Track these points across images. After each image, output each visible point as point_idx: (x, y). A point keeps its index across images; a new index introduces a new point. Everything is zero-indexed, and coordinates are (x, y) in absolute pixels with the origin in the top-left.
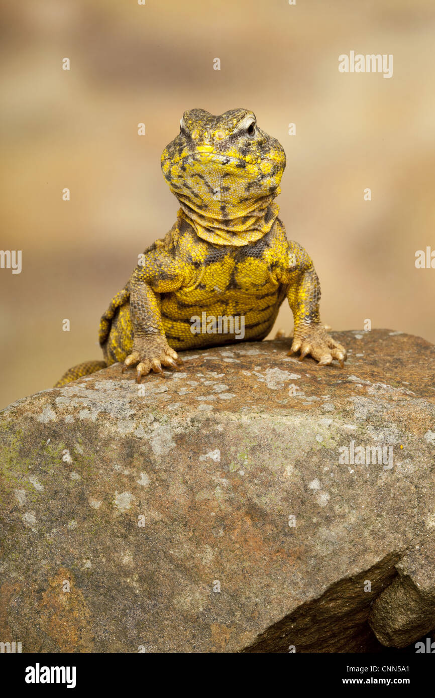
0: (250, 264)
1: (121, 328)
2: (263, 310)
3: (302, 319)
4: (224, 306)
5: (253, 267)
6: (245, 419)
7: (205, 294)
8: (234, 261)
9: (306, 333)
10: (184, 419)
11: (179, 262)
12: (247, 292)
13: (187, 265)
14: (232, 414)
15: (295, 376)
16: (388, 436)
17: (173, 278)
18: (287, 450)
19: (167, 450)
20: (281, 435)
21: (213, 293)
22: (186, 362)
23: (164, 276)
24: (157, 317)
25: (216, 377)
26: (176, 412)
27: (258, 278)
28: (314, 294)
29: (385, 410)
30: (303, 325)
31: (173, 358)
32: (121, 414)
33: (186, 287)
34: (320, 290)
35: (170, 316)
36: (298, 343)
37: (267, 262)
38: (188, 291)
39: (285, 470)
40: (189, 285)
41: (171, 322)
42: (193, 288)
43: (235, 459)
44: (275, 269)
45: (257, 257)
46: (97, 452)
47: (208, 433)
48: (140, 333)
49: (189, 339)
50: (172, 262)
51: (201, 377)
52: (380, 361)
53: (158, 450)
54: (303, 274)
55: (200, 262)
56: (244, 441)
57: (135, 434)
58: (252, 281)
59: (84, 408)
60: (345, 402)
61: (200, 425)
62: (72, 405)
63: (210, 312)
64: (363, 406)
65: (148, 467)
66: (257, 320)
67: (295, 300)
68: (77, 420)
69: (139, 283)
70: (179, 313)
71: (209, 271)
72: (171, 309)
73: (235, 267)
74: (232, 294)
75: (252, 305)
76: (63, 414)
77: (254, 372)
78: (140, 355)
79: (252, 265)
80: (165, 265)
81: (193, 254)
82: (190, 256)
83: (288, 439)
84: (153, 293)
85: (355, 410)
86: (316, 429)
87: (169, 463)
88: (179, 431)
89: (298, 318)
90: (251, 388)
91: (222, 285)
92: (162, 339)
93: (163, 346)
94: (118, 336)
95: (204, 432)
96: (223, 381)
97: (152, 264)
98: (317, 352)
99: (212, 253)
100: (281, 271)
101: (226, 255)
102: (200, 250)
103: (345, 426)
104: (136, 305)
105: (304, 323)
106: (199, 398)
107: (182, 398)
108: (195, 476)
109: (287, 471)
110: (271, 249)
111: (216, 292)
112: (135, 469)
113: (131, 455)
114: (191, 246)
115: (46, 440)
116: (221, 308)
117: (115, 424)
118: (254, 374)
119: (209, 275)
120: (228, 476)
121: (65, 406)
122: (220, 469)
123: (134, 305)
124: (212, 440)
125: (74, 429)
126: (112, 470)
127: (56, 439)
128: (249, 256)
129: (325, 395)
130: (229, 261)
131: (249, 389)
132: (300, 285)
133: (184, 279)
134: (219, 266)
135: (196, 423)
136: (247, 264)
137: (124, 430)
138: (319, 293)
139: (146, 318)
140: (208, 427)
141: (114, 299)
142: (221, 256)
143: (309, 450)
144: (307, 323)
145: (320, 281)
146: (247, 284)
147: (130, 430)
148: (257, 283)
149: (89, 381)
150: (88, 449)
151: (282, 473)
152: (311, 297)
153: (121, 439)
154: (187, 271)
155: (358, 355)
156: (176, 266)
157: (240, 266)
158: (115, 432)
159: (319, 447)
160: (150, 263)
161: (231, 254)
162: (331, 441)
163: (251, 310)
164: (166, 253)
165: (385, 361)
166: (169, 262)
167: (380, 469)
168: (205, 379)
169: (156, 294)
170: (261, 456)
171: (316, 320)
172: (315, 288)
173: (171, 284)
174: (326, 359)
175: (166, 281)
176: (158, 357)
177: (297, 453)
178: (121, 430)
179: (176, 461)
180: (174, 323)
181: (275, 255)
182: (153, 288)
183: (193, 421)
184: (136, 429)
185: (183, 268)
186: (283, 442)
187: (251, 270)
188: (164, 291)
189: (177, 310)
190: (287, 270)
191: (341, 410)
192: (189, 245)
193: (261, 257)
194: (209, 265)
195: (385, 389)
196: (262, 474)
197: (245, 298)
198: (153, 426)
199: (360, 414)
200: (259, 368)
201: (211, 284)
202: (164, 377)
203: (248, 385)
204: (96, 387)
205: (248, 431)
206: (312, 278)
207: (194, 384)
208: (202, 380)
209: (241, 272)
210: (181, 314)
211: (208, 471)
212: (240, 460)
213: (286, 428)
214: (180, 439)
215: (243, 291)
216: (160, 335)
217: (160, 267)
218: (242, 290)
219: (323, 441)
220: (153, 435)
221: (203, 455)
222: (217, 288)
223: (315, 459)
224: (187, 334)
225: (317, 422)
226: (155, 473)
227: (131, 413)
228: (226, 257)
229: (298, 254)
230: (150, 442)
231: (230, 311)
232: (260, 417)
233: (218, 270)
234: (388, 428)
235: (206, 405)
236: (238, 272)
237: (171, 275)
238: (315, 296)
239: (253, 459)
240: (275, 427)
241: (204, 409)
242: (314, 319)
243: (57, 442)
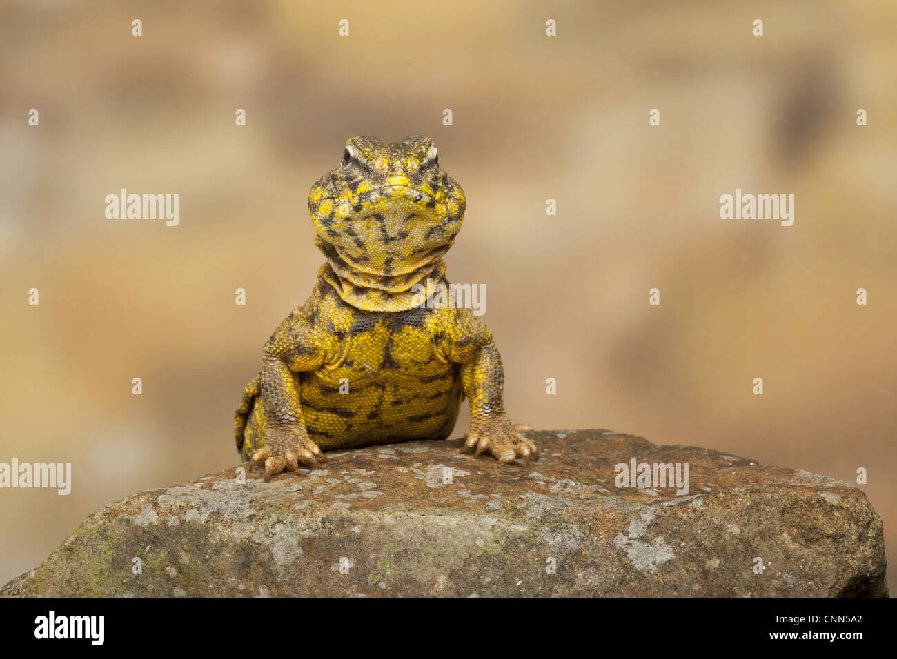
0: (408, 335)
1: (256, 423)
2: (433, 398)
3: (480, 408)
4: (380, 390)
5: (412, 339)
6: (388, 519)
7: (353, 374)
8: (388, 330)
9: (484, 425)
10: (313, 519)
11: (318, 332)
12: (407, 372)
13: (328, 335)
14: (373, 513)
15: (462, 473)
16: (568, 539)
17: (312, 352)
18: (439, 558)
19: (291, 558)
20: (433, 539)
21: (363, 372)
22: (331, 460)
23: (300, 350)
24: (295, 403)
25: (364, 474)
26: (304, 511)
27: (419, 353)
28: (494, 376)
29: (565, 508)
30: (481, 415)
31: (313, 453)
32: (237, 515)
33: (328, 364)
34: (502, 372)
35: (313, 404)
36: (473, 437)
37: (430, 332)
38: (331, 369)
39: (436, 582)
40: (332, 361)
41: (314, 413)
42: (337, 365)
43: (375, 568)
44: (441, 342)
45: (417, 326)
46: (206, 561)
47: (342, 536)
48: (273, 423)
49: (340, 433)
50: (310, 332)
51: (345, 475)
52: (581, 461)
53: (281, 557)
54: (480, 351)
55: (345, 332)
56: (386, 546)
57: (253, 539)
58: (412, 357)
59: (191, 508)
60: (516, 499)
61: (332, 527)
62: (177, 504)
63: (362, 398)
64: (539, 503)
65: (269, 579)
66: (426, 411)
67: (470, 384)
68: (183, 522)
69: (271, 359)
70: (323, 400)
71: (356, 343)
72: (313, 396)
73: (390, 339)
74: (388, 374)
75: (416, 390)
76: (166, 515)
77: (412, 469)
78: (272, 449)
79: (411, 336)
80: (301, 336)
81: (336, 322)
82: (331, 324)
83: (441, 544)
84: (289, 372)
85: (527, 509)
86: (476, 530)
87: (293, 574)
88: (306, 534)
89: (474, 407)
90: (405, 486)
91: (374, 361)
92: (300, 429)
93: (301, 438)
94: (253, 434)
95: (337, 534)
96: (371, 478)
97: (287, 334)
98: (497, 448)
99: (360, 320)
100: (449, 344)
101: (378, 322)
102: (345, 316)
103: (513, 527)
104: (267, 386)
105: (481, 413)
106: (337, 496)
107: (315, 496)
108: (326, 590)
109: (438, 582)
110: (434, 316)
111: (367, 370)
112: (252, 583)
113: (247, 565)
114: (334, 312)
115: (145, 548)
116: (377, 393)
117: (230, 527)
118: (412, 471)
119: (356, 348)
120: (366, 590)
121: (169, 506)
122: (357, 582)
123: (265, 386)
124: (348, 545)
125: (179, 534)
126: (224, 584)
127: (156, 546)
128: (406, 324)
129: (496, 493)
130: (381, 330)
131: (402, 486)
132: (477, 364)
133: (326, 354)
134: (369, 337)
135: (327, 524)
136: (404, 335)
137: (240, 533)
138: (502, 375)
139: (279, 403)
140: (342, 530)
141: (248, 387)
142: (370, 324)
143: (467, 556)
144: (487, 413)
145: (502, 360)
146: (407, 362)
147: (247, 534)
148: (418, 361)
149: (207, 480)
150: (195, 558)
151: (433, 585)
152: (490, 379)
153: (236, 545)
154: (329, 343)
155: (554, 455)
156: (315, 337)
157: (396, 337)
158: (229, 536)
159: (480, 553)
160: (284, 333)
161: (383, 321)
162: (495, 545)
163: (416, 396)
164: (304, 321)
165: (587, 461)
166: (306, 331)
167: (555, 580)
168: (349, 477)
169: (293, 373)
170: (407, 564)
171: (498, 409)
172: (495, 368)
173: (310, 360)
174: (509, 455)
175: (303, 356)
176: (295, 451)
177: (452, 560)
178: (235, 534)
179: (302, 571)
180: (319, 414)
181: (440, 323)
182: (289, 365)
183: (323, 522)
184: (255, 532)
185: (324, 339)
186: (435, 547)
187: (410, 343)
188: (302, 370)
189: (320, 397)
190: (456, 343)
191: (510, 508)
192: (331, 311)
193: (421, 325)
194: (356, 335)
195: (572, 487)
196: (408, 587)
197: (406, 380)
198: (275, 529)
199: (534, 513)
200: (419, 464)
201: (359, 360)
202: (299, 475)
203: (402, 483)
204: (214, 487)
205: (391, 534)
206: (492, 356)
207: (335, 482)
208: (346, 477)
209: (398, 345)
210: (326, 401)
211: (341, 584)
212: (381, 570)
213: (439, 530)
214: (307, 544)
215: (403, 371)
216: (298, 425)
217: (296, 339)
218: (400, 369)
219: (484, 546)
220: (275, 539)
221: (336, 564)
222: (367, 366)
223: (474, 568)
224: (337, 428)
225: (479, 523)
226: (276, 587)
227: (249, 514)
228: (377, 325)
229: (471, 324)
230: (271, 548)
231: (388, 397)
232: (407, 516)
233: (368, 342)
234: (567, 529)
235: (342, 503)
236: (394, 345)
237: (309, 348)
238: (496, 378)
239: (397, 568)
240: (426, 529)
241: (340, 507)
242: (495, 407)
243: (158, 550)
